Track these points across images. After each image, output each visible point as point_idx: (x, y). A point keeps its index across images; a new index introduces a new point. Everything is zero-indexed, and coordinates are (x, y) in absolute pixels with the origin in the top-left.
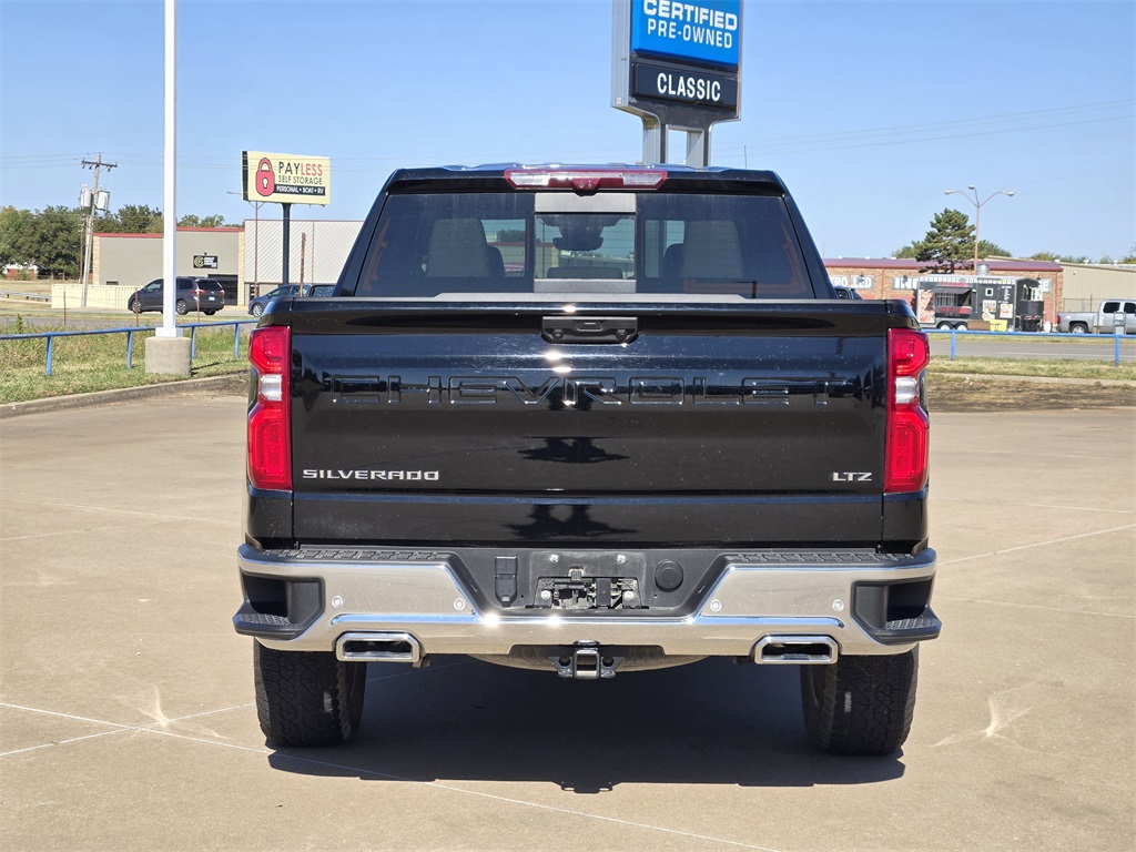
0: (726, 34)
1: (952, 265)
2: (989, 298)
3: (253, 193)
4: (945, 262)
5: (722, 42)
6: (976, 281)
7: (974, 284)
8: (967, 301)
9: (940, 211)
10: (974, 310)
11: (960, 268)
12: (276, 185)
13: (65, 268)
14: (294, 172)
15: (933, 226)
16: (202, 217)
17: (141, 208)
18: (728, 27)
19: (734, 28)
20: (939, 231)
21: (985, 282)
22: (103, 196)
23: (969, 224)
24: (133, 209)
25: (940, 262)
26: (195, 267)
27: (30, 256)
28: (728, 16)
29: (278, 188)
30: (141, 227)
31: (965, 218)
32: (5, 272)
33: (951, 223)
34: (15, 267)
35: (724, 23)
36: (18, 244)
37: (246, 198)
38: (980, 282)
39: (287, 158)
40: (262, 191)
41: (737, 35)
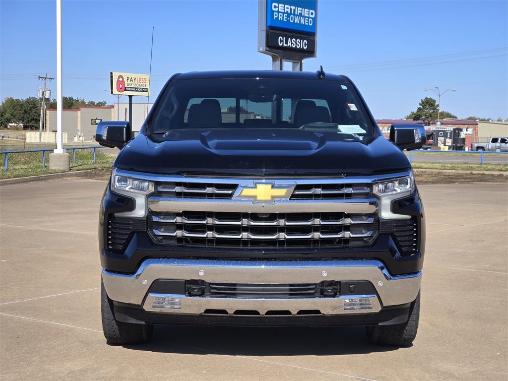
0: (310, 19)
1: (429, 122)
2: (441, 137)
3: (115, 91)
4: (426, 121)
5: (308, 23)
6: (435, 129)
7: (434, 131)
8: (431, 138)
9: (424, 98)
10: (434, 142)
11: (432, 124)
12: (125, 88)
13: (35, 125)
14: (134, 81)
15: (420, 105)
16: (96, 102)
17: (69, 98)
18: (311, 16)
19: (313, 16)
20: (423, 107)
21: (439, 129)
22: (48, 92)
23: (436, 104)
24: (66, 98)
25: (424, 121)
26: (92, 124)
27: (20, 120)
28: (311, 11)
29: (127, 88)
30: (69, 106)
31: (435, 101)
32: (9, 127)
33: (429, 103)
34: (13, 124)
35: (309, 14)
36: (14, 114)
37: (112, 93)
38: (437, 129)
39: (130, 75)
40: (119, 90)
41: (315, 19)
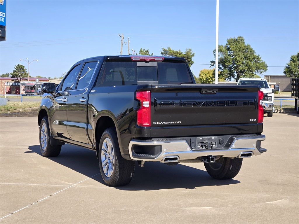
0: (3, 18)
1: (21, 79)
2: (39, 88)
4: (19, 78)
5: (2, 20)
6: (36, 83)
7: (36, 84)
8: (34, 89)
9: (17, 65)
10: (36, 91)
11: (23, 80)
15: (15, 69)
18: (3, 16)
19: (4, 16)
20: (17, 70)
21: (38, 83)
23: (25, 68)
25: (17, 78)
28: (3, 13)
31: (24, 67)
33: (20, 68)
38: (37, 83)
41: (5, 18)
